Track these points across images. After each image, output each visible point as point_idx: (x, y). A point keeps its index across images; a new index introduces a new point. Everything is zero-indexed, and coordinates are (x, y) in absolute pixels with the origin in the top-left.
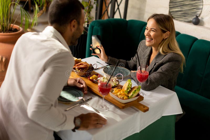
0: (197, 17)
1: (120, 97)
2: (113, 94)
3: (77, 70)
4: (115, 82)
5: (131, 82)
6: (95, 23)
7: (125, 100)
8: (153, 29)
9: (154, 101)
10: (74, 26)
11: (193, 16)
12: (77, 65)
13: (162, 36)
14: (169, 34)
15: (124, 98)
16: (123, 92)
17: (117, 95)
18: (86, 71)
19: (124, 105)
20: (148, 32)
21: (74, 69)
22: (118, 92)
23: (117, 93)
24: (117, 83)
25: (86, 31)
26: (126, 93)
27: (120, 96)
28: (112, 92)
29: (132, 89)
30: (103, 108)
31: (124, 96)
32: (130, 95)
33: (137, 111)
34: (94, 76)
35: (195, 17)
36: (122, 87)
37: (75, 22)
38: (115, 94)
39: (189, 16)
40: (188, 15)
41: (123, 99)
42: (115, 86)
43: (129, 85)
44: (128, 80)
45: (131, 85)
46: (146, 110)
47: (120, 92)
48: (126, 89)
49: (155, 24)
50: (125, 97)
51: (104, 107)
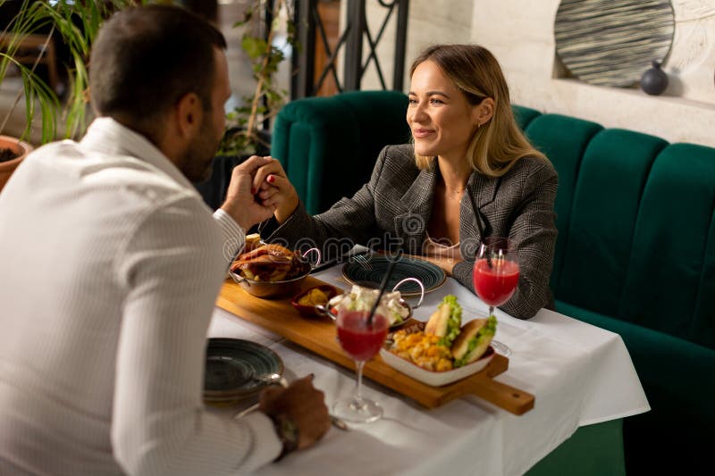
0: (657, 66)
1: (421, 364)
2: (393, 352)
3: (248, 274)
4: (395, 309)
5: (458, 306)
6: (294, 112)
7: (441, 371)
8: (436, 93)
9: (548, 372)
10: (190, 119)
11: (644, 64)
12: (247, 259)
13: (469, 115)
14: (492, 106)
15: (440, 367)
16: (432, 344)
17: (410, 357)
18: (283, 275)
19: (438, 394)
20: (421, 109)
21: (238, 271)
22: (414, 346)
23: (409, 348)
24: (405, 313)
25: (263, 142)
26: (443, 347)
27: (423, 358)
28: (389, 347)
29: (464, 330)
30: (360, 411)
31: (437, 358)
32: (460, 353)
33: (491, 412)
34: (317, 293)
35: (650, 67)
36: (422, 326)
37: (192, 101)
38: (403, 355)
39: (627, 65)
40: (625, 62)
41: (434, 369)
42: (396, 323)
43: (451, 317)
44: (445, 298)
45: (459, 316)
46: (522, 404)
47: (418, 345)
48: (440, 332)
49: (441, 76)
50: (443, 363)
51: (365, 407)
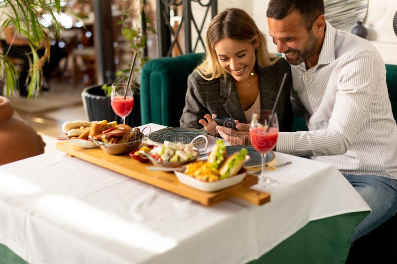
0: (360, 24)
1: (199, 179)
3: (105, 141)
4: (188, 152)
7: (211, 182)
11: (352, 24)
12: (105, 133)
16: (207, 168)
17: (194, 176)
21: (100, 140)
23: (194, 171)
26: (214, 169)
27: (201, 176)
28: (183, 172)
31: (210, 175)
32: (223, 171)
34: (144, 148)
35: (356, 25)
39: (343, 25)
41: (207, 181)
43: (218, 150)
46: (263, 199)
47: (199, 169)
48: (212, 160)
50: (212, 177)
